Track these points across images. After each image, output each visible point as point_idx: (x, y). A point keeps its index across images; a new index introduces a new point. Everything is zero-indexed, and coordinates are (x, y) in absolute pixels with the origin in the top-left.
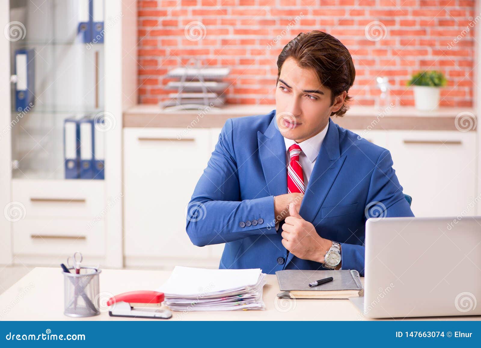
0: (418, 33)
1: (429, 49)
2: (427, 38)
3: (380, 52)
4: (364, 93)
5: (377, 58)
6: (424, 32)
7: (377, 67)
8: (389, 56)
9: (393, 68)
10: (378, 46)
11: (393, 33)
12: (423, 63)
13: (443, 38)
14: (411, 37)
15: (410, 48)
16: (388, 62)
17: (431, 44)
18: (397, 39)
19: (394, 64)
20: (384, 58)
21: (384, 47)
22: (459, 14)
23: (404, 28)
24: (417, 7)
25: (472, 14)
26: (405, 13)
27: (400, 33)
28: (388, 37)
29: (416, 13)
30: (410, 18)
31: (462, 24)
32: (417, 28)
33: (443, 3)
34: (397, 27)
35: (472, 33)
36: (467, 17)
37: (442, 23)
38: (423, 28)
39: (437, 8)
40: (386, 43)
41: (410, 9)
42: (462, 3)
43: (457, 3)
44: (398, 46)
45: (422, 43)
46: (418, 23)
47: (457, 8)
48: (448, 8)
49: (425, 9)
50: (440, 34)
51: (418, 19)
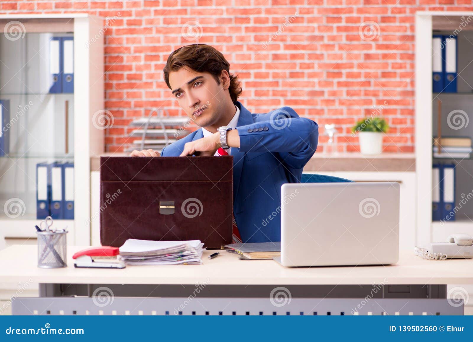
0: (363, 84)
1: (374, 99)
2: (371, 88)
3: (328, 102)
5: (325, 108)
6: (368, 83)
7: (326, 116)
8: (337, 106)
9: (340, 117)
10: (326, 97)
11: (340, 84)
12: (368, 112)
13: (386, 89)
14: (356, 88)
15: (355, 98)
16: (336, 112)
17: (375, 95)
18: (344, 89)
19: (341, 113)
20: (332, 107)
21: (332, 98)
22: (401, 67)
23: (350, 80)
24: (362, 60)
25: (413, 66)
26: (351, 66)
27: (346, 84)
28: (335, 88)
29: (360, 66)
30: (355, 70)
31: (403, 76)
32: (363, 79)
33: (385, 56)
34: (344, 79)
35: (413, 83)
36: (408, 70)
37: (385, 75)
38: (368, 80)
39: (381, 61)
40: (334, 93)
41: (355, 62)
42: (402, 57)
43: (398, 57)
44: (344, 97)
45: (367, 93)
46: (363, 75)
47: (398, 61)
48: (390, 61)
49: (369, 62)
50: (384, 85)
51: (363, 71)
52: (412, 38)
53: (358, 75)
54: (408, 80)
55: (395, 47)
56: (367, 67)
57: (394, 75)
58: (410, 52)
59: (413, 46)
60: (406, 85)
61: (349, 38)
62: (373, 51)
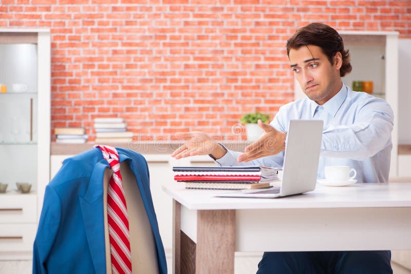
0: (254, 88)
1: (262, 99)
2: (261, 91)
3: (228, 101)
4: (216, 131)
5: (225, 106)
6: (258, 87)
7: (226, 112)
9: (236, 113)
10: (226, 97)
11: (236, 87)
12: (258, 109)
13: (272, 91)
14: (249, 91)
15: (248, 98)
16: (233, 109)
17: (264, 96)
18: (240, 92)
19: (237, 110)
20: (230, 106)
21: (230, 98)
22: (283, 74)
23: (244, 84)
24: (253, 69)
26: (245, 74)
27: (241, 88)
28: (233, 91)
29: (252, 74)
30: (248, 77)
31: (285, 81)
32: (253, 84)
34: (239, 84)
35: (293, 87)
36: (289, 76)
37: (271, 81)
38: (258, 84)
39: (268, 70)
40: (232, 95)
41: (248, 71)
42: (284, 67)
43: (281, 66)
44: (240, 97)
45: (257, 95)
46: (254, 81)
47: (281, 70)
48: (275, 70)
49: (259, 70)
50: (270, 88)
51: (254, 78)
53: (250, 81)
54: (288, 84)
55: (279, 59)
56: (257, 75)
57: (277, 81)
60: (287, 88)
61: (243, 52)
62: (262, 62)
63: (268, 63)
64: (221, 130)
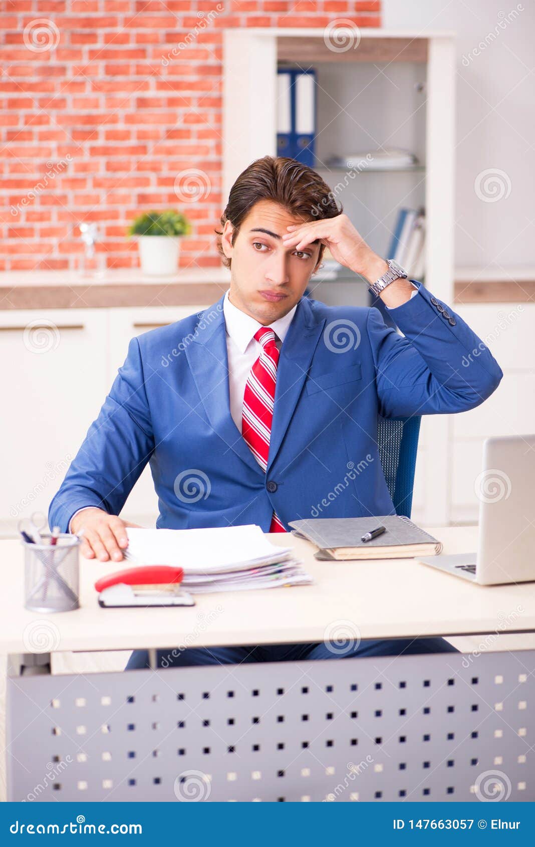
0: (134, 150)
1: (153, 176)
2: (148, 158)
3: (75, 183)
4: (50, 249)
5: (70, 193)
6: (143, 150)
7: (71, 207)
8: (89, 189)
9: (95, 208)
10: (71, 173)
11: (94, 151)
12: (143, 199)
13: (174, 158)
14: (122, 158)
15: (121, 175)
16: (87, 199)
17: (155, 168)
18: (102, 160)
19: (97, 201)
20: (82, 192)
21: (81, 175)
22: (198, 120)
23: (112, 143)
24: (132, 109)
25: (219, 119)
26: (114, 120)
27: (106, 151)
28: (86, 158)
29: (130, 119)
30: (121, 126)
31: (202, 135)
32: (133, 142)
33: (172, 102)
34: (100, 142)
35: (219, 149)
36: (211, 125)
37: (172, 134)
38: (142, 143)
39: (164, 110)
40: (84, 168)
41: (121, 112)
42: (202, 102)
43: (195, 102)
44: (102, 173)
45: (141, 167)
46: (134, 135)
47: (194, 109)
48: (180, 111)
49: (145, 112)
50: (169, 152)
51: (135, 128)
52: (219, 70)
53: (126, 136)
54: (211, 143)
55: (190, 86)
56: (141, 121)
57: (186, 134)
58: (214, 94)
59: (221, 84)
60: (207, 152)
61: (110, 71)
62: (152, 93)
63: (164, 94)
64: (62, 247)
